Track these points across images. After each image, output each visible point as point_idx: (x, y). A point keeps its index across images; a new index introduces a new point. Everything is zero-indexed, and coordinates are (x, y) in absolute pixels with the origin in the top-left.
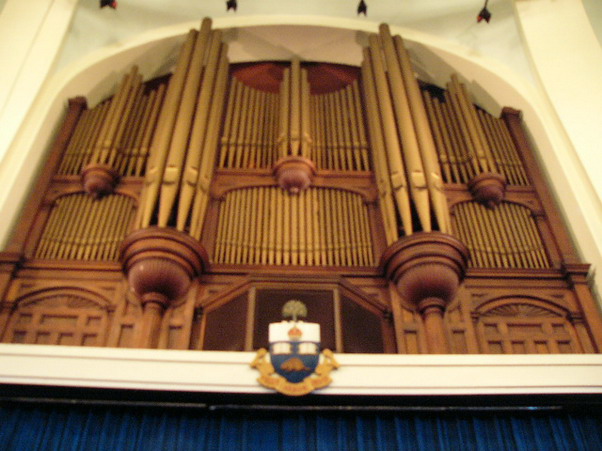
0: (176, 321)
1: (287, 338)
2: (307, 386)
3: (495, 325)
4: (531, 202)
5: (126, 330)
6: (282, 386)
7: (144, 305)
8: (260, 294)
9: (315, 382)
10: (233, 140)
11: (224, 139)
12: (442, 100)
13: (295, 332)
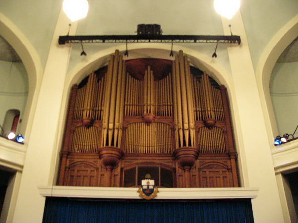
0: (116, 173)
1: (146, 184)
2: (151, 197)
3: (206, 172)
4: (224, 127)
5: (102, 176)
6: (145, 197)
7: (107, 169)
8: (139, 168)
9: (153, 196)
10: (129, 103)
11: (126, 103)
12: (200, 82)
13: (148, 183)
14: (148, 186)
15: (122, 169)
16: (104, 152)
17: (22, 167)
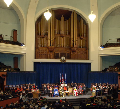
8: (60, 53)
9: (65, 62)
12: (80, 22)
13: (63, 58)
14: (63, 59)
15: (55, 52)
16: (49, 48)
17: (25, 54)
